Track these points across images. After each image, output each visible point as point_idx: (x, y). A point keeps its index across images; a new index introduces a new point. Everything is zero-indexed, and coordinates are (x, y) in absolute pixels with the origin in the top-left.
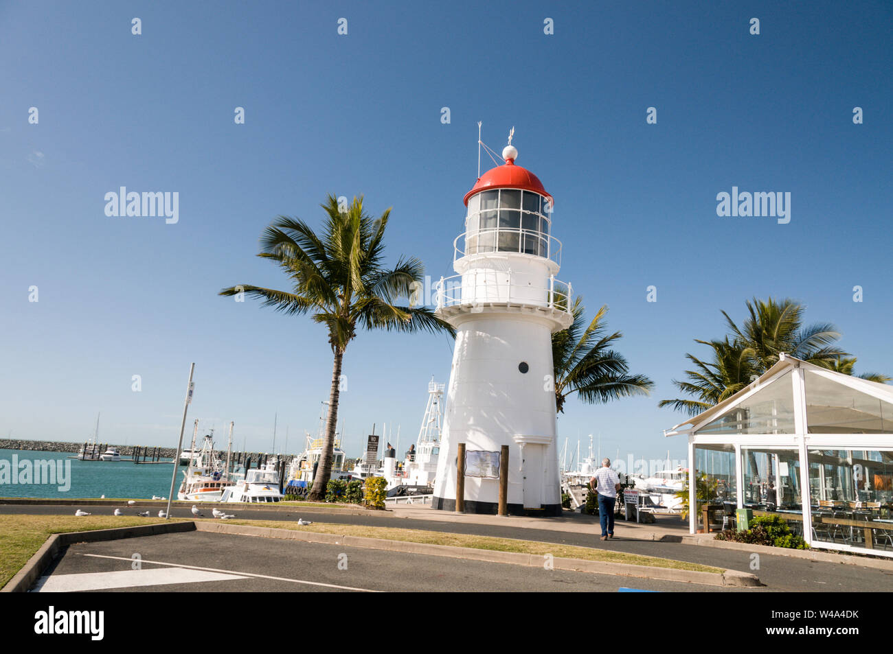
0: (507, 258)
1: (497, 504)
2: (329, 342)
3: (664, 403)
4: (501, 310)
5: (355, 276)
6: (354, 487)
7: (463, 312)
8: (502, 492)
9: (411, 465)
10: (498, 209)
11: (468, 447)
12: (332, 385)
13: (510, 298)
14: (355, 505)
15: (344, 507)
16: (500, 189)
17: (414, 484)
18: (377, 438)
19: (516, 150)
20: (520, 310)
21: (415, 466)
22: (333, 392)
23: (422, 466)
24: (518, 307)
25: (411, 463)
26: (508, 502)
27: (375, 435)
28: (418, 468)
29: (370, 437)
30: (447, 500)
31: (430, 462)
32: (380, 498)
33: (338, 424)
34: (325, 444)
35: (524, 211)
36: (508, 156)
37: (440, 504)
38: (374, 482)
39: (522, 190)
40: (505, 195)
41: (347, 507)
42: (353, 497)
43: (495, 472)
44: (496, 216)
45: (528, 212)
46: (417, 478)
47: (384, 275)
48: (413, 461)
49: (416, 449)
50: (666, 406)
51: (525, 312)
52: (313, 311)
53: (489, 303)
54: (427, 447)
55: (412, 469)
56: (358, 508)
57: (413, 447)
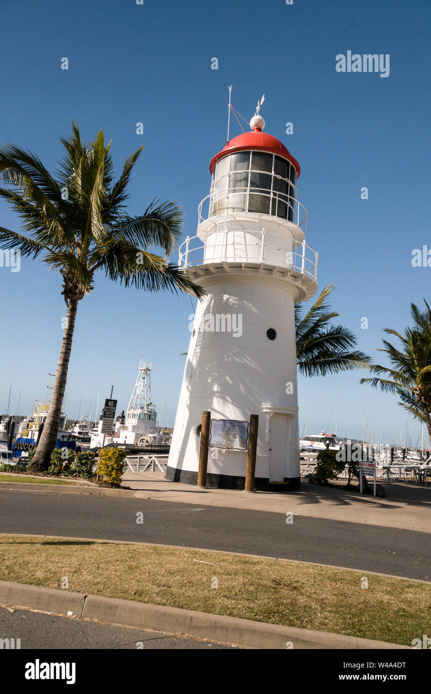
0: (257, 221)
1: (244, 478)
2: (62, 293)
3: (363, 381)
4: (251, 273)
5: (95, 220)
6: (85, 458)
7: (211, 273)
8: (250, 465)
9: (121, 427)
10: (250, 171)
11: (213, 416)
12: (63, 342)
13: (263, 259)
14: (85, 481)
15: (72, 483)
16: (252, 151)
17: (124, 443)
18: (115, 402)
19: (264, 120)
20: (271, 274)
21: (125, 428)
22: (64, 350)
23: (130, 428)
24: (270, 269)
25: (121, 425)
26: (255, 476)
27: (112, 399)
28: (127, 430)
29: (107, 401)
30: (185, 472)
31: (137, 425)
32: (117, 473)
33: (67, 387)
34: (51, 407)
35: (276, 175)
36: (256, 125)
37: (177, 475)
38: (110, 454)
39: (274, 154)
40: (257, 158)
41: (75, 483)
42: (83, 471)
43: (243, 443)
44: (246, 179)
45: (279, 177)
46: (126, 437)
47: (129, 221)
48: (123, 424)
49: (126, 415)
50: (365, 383)
51: (276, 275)
52: (44, 253)
53: (241, 263)
54: (135, 413)
55: (122, 430)
56: (89, 485)
57: (123, 412)
